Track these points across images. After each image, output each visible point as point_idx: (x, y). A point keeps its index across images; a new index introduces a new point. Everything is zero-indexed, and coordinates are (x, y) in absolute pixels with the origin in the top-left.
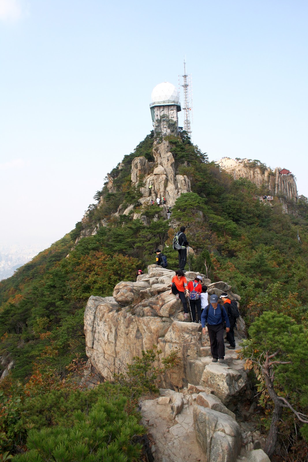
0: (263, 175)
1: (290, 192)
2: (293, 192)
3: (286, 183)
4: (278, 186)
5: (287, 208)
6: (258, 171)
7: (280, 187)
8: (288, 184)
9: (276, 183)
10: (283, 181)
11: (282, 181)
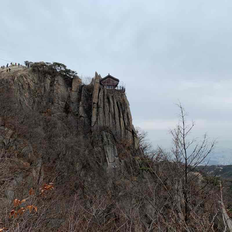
0: (69, 89)
1: (122, 119)
2: (126, 121)
3: (114, 103)
4: (98, 107)
5: (117, 154)
6: (60, 80)
7: (101, 110)
8: (118, 105)
9: (95, 100)
10: (108, 98)
11: (106, 97)
